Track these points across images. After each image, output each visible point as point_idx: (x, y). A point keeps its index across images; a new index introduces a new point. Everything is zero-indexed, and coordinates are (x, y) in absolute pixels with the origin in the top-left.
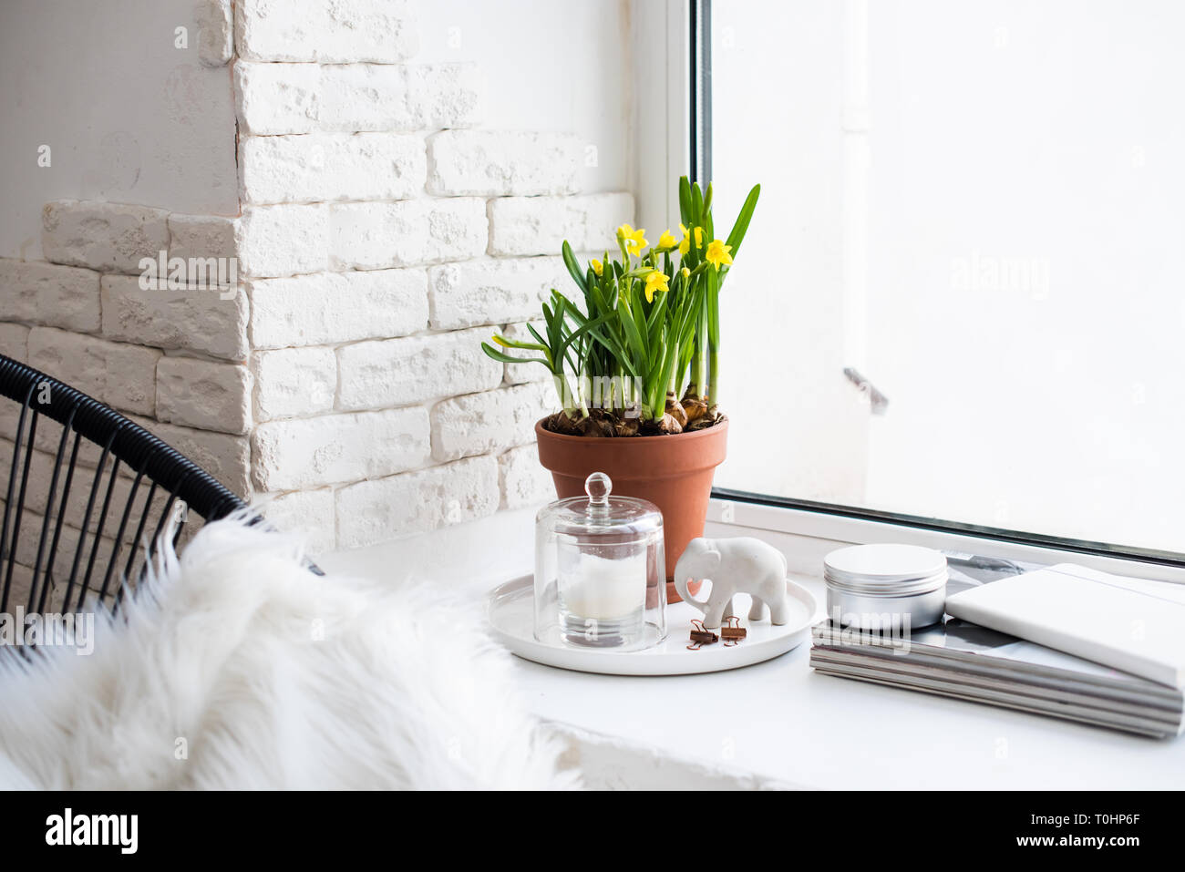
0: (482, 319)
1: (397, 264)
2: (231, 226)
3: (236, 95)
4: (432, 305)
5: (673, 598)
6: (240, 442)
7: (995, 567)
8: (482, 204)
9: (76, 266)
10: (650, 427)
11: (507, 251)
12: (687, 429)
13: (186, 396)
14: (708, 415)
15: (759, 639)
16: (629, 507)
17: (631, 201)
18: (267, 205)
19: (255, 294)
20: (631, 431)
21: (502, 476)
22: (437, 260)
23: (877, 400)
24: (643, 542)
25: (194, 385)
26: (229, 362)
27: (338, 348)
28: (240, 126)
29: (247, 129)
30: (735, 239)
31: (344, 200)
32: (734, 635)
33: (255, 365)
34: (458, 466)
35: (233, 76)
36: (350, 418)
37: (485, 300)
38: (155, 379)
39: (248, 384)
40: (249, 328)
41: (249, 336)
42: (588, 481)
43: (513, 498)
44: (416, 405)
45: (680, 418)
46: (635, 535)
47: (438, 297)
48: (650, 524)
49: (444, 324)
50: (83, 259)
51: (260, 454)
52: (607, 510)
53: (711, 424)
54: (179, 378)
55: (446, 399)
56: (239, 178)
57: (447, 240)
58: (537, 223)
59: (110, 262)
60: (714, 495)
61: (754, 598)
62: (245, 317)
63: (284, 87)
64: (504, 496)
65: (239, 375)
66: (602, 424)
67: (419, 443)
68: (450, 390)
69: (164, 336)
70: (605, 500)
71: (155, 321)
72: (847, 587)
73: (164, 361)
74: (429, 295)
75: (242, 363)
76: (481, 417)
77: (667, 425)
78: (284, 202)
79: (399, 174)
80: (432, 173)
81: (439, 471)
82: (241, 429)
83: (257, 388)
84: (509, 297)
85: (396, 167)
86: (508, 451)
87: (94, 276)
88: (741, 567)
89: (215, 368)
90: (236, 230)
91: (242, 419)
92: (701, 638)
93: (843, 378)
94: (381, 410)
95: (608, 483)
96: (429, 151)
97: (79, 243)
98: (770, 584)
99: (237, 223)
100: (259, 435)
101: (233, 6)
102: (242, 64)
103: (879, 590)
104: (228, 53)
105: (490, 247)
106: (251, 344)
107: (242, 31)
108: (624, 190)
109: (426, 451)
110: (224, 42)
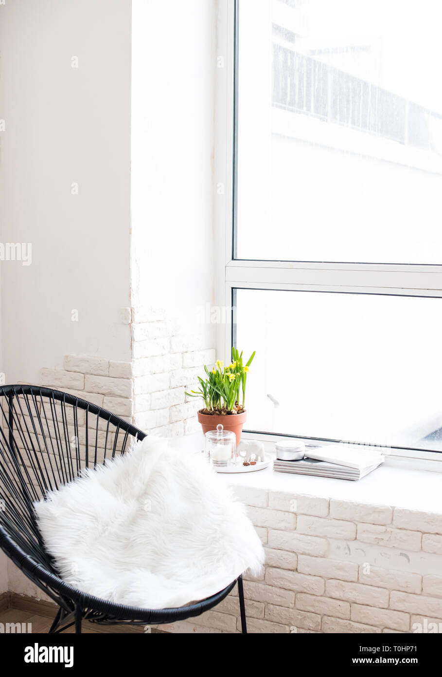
0: (181, 385)
1: (163, 372)
2: (130, 364)
3: (131, 332)
4: (170, 382)
5: (237, 456)
6: (130, 418)
7: (315, 447)
8: (181, 354)
9: (75, 372)
10: (230, 413)
11: (186, 366)
12: (238, 413)
13: (114, 407)
14: (242, 409)
15: (259, 465)
16: (227, 433)
17: (214, 350)
18: (137, 359)
20: (225, 414)
21: (185, 426)
22: (172, 370)
23: (276, 403)
24: (231, 441)
25: (116, 404)
26: (127, 398)
27: (151, 394)
28: (132, 339)
29: (134, 340)
30: (248, 364)
31: (153, 356)
32: (253, 463)
33: (134, 398)
34: (175, 424)
35: (130, 327)
36: (152, 412)
37: (181, 380)
38: (103, 403)
39: (133, 403)
40: (133, 390)
41: (133, 392)
42: (217, 426)
43: (188, 432)
44: (166, 408)
45: (236, 410)
46: (229, 439)
47: (172, 380)
48: (231, 436)
49: (173, 387)
50: (79, 370)
52: (222, 434)
53: (243, 412)
54: (111, 402)
55: (172, 406)
56: (132, 354)
57: (174, 365)
58: (194, 358)
59: (88, 371)
60: (243, 431)
61: (256, 455)
62: (133, 387)
64: (185, 432)
65: (130, 401)
66: (217, 412)
67: (167, 418)
68: (174, 404)
69: (107, 391)
70: (222, 431)
71: (104, 387)
72: (281, 450)
73: (105, 397)
74: (170, 379)
75: (131, 398)
76: (180, 411)
77: (233, 412)
78: (140, 358)
79: (164, 348)
80: (171, 347)
81: (171, 425)
82: (131, 415)
83: (135, 405)
84: (187, 378)
86: (185, 420)
87: (83, 375)
88: (254, 447)
89: (123, 399)
91: (131, 413)
92: (245, 464)
93: (267, 397)
94: (159, 409)
95: (223, 427)
96: (170, 342)
97: (77, 366)
98: (261, 451)
99: (131, 363)
100: (135, 416)
101: (131, 310)
102: (133, 324)
103: (289, 451)
104: (130, 322)
105: (183, 366)
106: (134, 394)
107: (134, 316)
108: (212, 348)
109: (168, 420)
110: (129, 319)
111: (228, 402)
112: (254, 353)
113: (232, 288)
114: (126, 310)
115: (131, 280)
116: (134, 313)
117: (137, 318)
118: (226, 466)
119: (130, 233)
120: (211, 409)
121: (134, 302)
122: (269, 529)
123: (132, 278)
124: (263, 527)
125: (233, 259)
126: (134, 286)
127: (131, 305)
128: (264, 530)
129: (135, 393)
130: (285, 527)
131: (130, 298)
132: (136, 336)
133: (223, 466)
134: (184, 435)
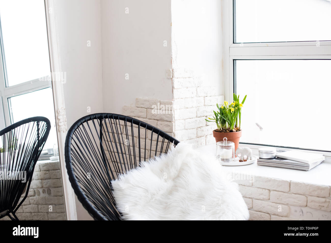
0: (203, 115)
1: (192, 107)
2: (172, 102)
3: (172, 83)
4: (197, 113)
5: (236, 157)
6: (172, 134)
8: (203, 97)
9: (142, 108)
10: (232, 131)
11: (207, 105)
12: (236, 131)
13: (163, 127)
14: (239, 129)
15: (248, 162)
16: (229, 142)
17: (224, 96)
18: (176, 99)
19: (175, 112)
20: (229, 132)
21: (206, 140)
22: (198, 107)
23: (261, 128)
24: (232, 147)
25: (164, 125)
26: (170, 122)
27: (185, 120)
29: (174, 88)
30: (243, 103)
31: (186, 98)
32: (245, 161)
33: (174, 122)
34: (200, 138)
35: (172, 80)
36: (186, 130)
37: (204, 112)
38: (157, 125)
39: (174, 125)
40: (174, 117)
41: (174, 118)
42: (224, 138)
44: (194, 128)
45: (235, 130)
46: (231, 146)
47: (198, 112)
48: (232, 144)
49: (199, 116)
50: (143, 107)
51: (175, 135)
52: (226, 143)
53: (240, 131)
54: (162, 124)
55: (198, 128)
56: (173, 95)
57: (199, 103)
58: (211, 100)
59: (149, 107)
60: (239, 143)
61: (247, 156)
63: (179, 82)
64: (206, 143)
65: (172, 124)
66: (224, 131)
67: (195, 134)
68: (199, 126)
69: (159, 118)
70: (226, 141)
71: (157, 116)
72: (262, 153)
73: (158, 122)
74: (196, 112)
75: (172, 122)
76: (203, 130)
77: (234, 131)
78: (178, 98)
79: (193, 94)
80: (197, 93)
81: (197, 139)
82: (173, 131)
83: (175, 126)
84: (207, 112)
85: (192, 93)
86: (206, 136)
87: (146, 109)
88: (246, 151)
89: (168, 123)
90: (173, 103)
91: (173, 130)
92: (240, 161)
93: (256, 125)
94: (190, 129)
95: (227, 139)
96: (196, 90)
97: (143, 104)
98: (250, 154)
99: (173, 102)
100: (175, 133)
101: (172, 70)
102: (174, 79)
103: (267, 153)
104: (171, 77)
105: (204, 104)
106: (174, 119)
107: (174, 74)
108: (222, 95)
109: (196, 135)
110: (171, 75)
111: (230, 124)
112: (246, 96)
113: (234, 60)
114: (169, 71)
115: (172, 52)
116: (174, 72)
117: (176, 75)
118: (229, 162)
119: (171, 26)
120: (220, 129)
121: (174, 66)
122: (253, 199)
123: (172, 51)
124: (250, 198)
125: (234, 43)
126: (173, 57)
127: (172, 67)
128: (250, 199)
129: (175, 119)
130: (263, 198)
131: (172, 64)
132: (175, 86)
133: (227, 162)
134: (206, 144)
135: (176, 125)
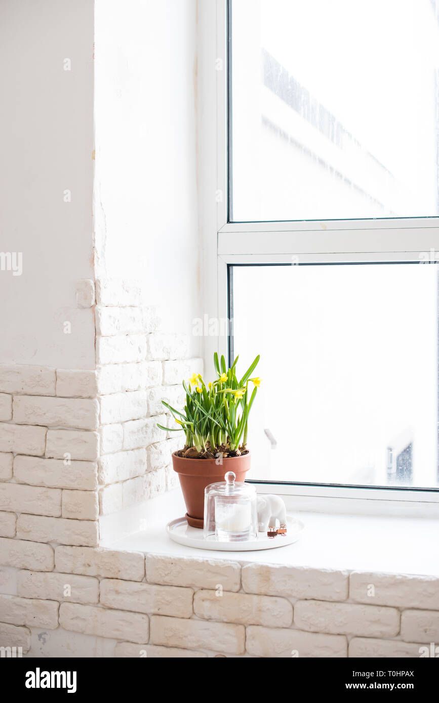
0: (161, 411)
1: (139, 389)
2: (94, 374)
3: (95, 320)
4: (148, 405)
6: (93, 464)
8: (161, 362)
10: (233, 454)
11: (168, 383)
12: (242, 454)
13: (65, 445)
14: (244, 448)
17: (202, 361)
18: (104, 365)
19: (102, 401)
21: (166, 477)
22: (150, 387)
23: (273, 442)
25: (69, 441)
26: (87, 430)
27: (122, 424)
28: (97, 332)
29: (100, 333)
31: (125, 362)
33: (100, 431)
34: (155, 472)
35: (94, 312)
36: (125, 453)
38: (46, 439)
39: (99, 439)
40: (100, 417)
41: (100, 419)
42: (226, 475)
43: (170, 487)
44: (142, 448)
47: (151, 402)
49: (150, 413)
51: (102, 467)
52: (234, 487)
54: (60, 438)
55: (151, 445)
56: (97, 355)
57: (152, 378)
58: (177, 371)
59: (19, 390)
62: (98, 412)
63: (110, 317)
64: (167, 485)
65: (95, 436)
67: (144, 464)
68: (151, 442)
69: (51, 421)
71: (47, 414)
73: (50, 431)
74: (147, 401)
75: (95, 430)
76: (161, 452)
78: (109, 364)
79: (140, 351)
80: (148, 351)
81: (149, 475)
83: (101, 441)
85: (139, 349)
87: (9, 397)
89: (81, 433)
90: (96, 375)
91: (96, 454)
92: (271, 534)
93: (264, 433)
94: (133, 450)
95: (235, 476)
96: (148, 342)
99: (96, 372)
100: (102, 461)
101: (95, 284)
102: (98, 307)
104: (93, 303)
105: (163, 381)
106: (100, 423)
107: (99, 294)
108: (198, 357)
109: (145, 467)
110: (92, 298)
113: (229, 266)
114: (87, 284)
115: (95, 233)
116: (100, 289)
117: (105, 297)
118: (246, 539)
119: (94, 158)
121: (100, 271)
122: (349, 637)
123: (95, 231)
124: (339, 634)
125: (228, 221)
126: (98, 245)
127: (94, 275)
128: (342, 639)
129: (102, 423)
130: (381, 632)
131: (94, 265)
132: (105, 326)
134: (167, 490)
135: (104, 440)
